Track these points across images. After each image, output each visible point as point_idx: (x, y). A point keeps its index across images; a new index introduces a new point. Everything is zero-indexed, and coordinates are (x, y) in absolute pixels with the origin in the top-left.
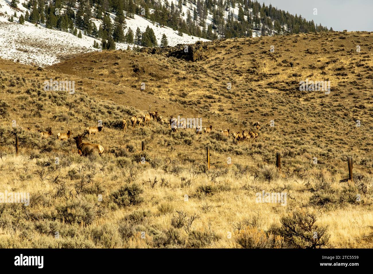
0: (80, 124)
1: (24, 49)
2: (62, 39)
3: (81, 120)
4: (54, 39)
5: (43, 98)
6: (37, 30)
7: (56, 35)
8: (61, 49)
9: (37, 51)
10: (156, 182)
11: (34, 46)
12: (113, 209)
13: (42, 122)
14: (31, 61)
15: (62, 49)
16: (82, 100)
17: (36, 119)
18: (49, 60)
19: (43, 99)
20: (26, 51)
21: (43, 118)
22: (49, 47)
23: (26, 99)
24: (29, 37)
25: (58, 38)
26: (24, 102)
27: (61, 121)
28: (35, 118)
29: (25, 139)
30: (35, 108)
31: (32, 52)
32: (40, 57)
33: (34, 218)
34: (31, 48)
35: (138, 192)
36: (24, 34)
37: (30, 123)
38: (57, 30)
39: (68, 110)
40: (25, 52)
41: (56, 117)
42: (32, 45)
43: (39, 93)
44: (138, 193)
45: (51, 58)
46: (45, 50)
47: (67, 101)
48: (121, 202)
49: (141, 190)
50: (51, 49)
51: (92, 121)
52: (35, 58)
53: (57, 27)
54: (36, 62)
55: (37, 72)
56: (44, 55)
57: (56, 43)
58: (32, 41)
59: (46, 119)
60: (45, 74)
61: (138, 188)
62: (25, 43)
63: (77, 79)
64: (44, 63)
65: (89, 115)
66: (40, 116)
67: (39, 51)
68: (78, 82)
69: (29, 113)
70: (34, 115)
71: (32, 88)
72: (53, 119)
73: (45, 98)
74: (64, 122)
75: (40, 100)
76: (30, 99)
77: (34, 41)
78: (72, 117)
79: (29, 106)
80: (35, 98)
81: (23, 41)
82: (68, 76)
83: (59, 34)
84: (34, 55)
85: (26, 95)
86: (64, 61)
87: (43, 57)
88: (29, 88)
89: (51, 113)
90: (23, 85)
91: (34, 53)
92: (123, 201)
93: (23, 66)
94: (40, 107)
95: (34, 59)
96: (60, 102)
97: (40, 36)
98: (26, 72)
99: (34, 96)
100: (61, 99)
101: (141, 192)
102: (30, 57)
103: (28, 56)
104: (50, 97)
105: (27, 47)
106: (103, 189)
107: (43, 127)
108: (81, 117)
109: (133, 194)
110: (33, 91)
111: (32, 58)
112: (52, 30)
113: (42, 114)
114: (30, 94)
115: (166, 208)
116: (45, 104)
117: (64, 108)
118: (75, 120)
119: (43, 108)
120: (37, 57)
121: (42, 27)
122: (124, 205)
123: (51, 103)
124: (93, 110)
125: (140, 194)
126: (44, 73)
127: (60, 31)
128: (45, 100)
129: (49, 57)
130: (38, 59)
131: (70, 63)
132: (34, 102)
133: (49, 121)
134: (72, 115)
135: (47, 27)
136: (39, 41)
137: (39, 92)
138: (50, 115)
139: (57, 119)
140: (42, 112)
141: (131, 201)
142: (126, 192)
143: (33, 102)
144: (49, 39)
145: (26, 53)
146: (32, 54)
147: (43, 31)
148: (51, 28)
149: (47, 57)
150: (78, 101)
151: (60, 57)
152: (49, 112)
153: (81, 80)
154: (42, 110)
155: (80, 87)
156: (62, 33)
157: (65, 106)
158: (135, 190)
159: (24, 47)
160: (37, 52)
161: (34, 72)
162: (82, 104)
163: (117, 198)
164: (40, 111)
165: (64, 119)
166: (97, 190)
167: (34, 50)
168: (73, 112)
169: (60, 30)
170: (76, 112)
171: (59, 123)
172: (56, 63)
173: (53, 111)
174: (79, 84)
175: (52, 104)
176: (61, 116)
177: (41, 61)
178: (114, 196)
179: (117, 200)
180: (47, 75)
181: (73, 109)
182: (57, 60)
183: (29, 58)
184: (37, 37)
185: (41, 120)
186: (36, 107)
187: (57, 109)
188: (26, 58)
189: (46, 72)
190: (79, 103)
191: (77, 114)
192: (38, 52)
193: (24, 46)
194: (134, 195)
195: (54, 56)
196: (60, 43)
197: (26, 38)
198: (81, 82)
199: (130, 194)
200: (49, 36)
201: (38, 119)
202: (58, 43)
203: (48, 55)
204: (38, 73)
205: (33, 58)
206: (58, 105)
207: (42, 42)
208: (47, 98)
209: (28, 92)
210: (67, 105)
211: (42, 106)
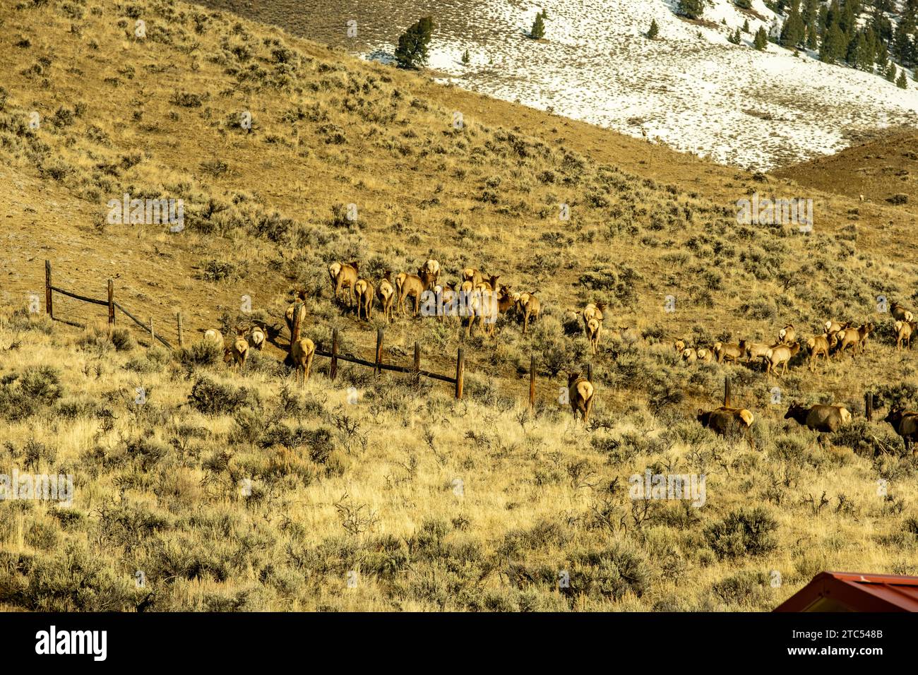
0: (803, 326)
1: (763, 111)
2: (856, 90)
3: (807, 318)
4: (836, 90)
5: (726, 260)
6: (796, 65)
7: (843, 80)
8: (854, 114)
9: (794, 118)
10: (824, 502)
11: (787, 106)
12: (705, 561)
13: (712, 319)
14: (777, 141)
15: (856, 115)
16: (821, 266)
17: (701, 310)
18: (822, 141)
19: (725, 263)
20: (767, 117)
21: (717, 309)
22: (826, 109)
23: (684, 261)
24: (777, 83)
25: (847, 87)
26: (678, 268)
27: (758, 319)
28: (698, 309)
29: (632, 367)
30: (702, 285)
31: (781, 119)
32: (802, 132)
33: (525, 575)
34: (781, 111)
35: (766, 526)
36: (764, 75)
37: (684, 320)
38: (846, 66)
39: (780, 291)
40: (765, 119)
41: (747, 307)
42: (783, 103)
43: (718, 249)
44: (766, 530)
45: (829, 136)
46: (813, 117)
47: (783, 268)
48: (726, 548)
49: (774, 523)
50: (830, 113)
51: (834, 319)
52: (789, 136)
53: (847, 60)
54: (791, 146)
55: (752, 184)
56: (810, 128)
57: (842, 99)
58: (783, 92)
59: (723, 311)
60: (771, 190)
61: (767, 517)
62: (765, 98)
63: (847, 203)
64: (809, 147)
65: (827, 305)
66: (710, 304)
67: (800, 117)
68: (849, 212)
69: (686, 295)
70: (697, 301)
71: (705, 234)
72: (741, 313)
73: (730, 261)
74: (766, 322)
75: (717, 263)
76: (693, 262)
77: (789, 92)
78: (786, 310)
79: (690, 277)
80: (706, 260)
81: (762, 93)
82: (826, 195)
83: (851, 76)
84: (786, 128)
85: (684, 251)
86: (857, 144)
87: (809, 133)
88: (696, 235)
89: (737, 298)
90: (684, 227)
91: (788, 123)
92: (729, 544)
93: (720, 169)
94: (714, 283)
95: (786, 138)
96: (764, 271)
97: (805, 81)
98: (724, 183)
99: (706, 254)
100: (769, 264)
101: (774, 526)
102: (778, 131)
103: (771, 130)
104: (743, 258)
105: (770, 108)
106: (698, 514)
107: (711, 332)
108: (807, 310)
109: (754, 531)
110: (706, 241)
111: (782, 134)
112: (834, 68)
113: (715, 300)
114: (697, 248)
115: (813, 566)
116: (728, 275)
117: (773, 286)
118: (793, 316)
119: (719, 285)
120: (793, 134)
121: (809, 59)
122: (732, 554)
123: (742, 271)
124: (842, 292)
125: (771, 531)
126: (767, 186)
127: (854, 70)
128: (730, 265)
129: (824, 133)
130: (795, 138)
131: (851, 158)
132: (702, 270)
133: (730, 316)
134: (786, 303)
135: (821, 58)
136: (801, 93)
137: (719, 244)
138: (736, 302)
139: (750, 312)
140: (715, 296)
141: (749, 547)
142: (741, 526)
143: (698, 269)
144: (826, 89)
145: (767, 122)
146: (781, 125)
147: (813, 70)
148: (831, 62)
149: (818, 132)
150: (811, 268)
151: (849, 134)
152: (733, 295)
153: (856, 206)
154: (717, 289)
155: (852, 223)
156: (859, 75)
157: (774, 280)
158: (760, 522)
159: (763, 107)
160: (794, 121)
161: (744, 185)
162: (821, 275)
163: (718, 537)
164: (711, 292)
165: (766, 314)
166: (684, 515)
167: (788, 116)
168: (790, 298)
169: (855, 67)
170: (800, 296)
171: (753, 322)
172: (838, 147)
173: (743, 292)
174: (851, 216)
175: (746, 274)
176: (760, 306)
177: (804, 142)
178: (714, 531)
179: (718, 542)
180: (774, 193)
181: (793, 289)
182: (841, 141)
183: (773, 135)
184: (795, 83)
185: (712, 313)
186: (704, 282)
187: (756, 287)
188: (767, 134)
189: (772, 186)
190: (812, 274)
191: (801, 301)
192: (797, 121)
193: (764, 105)
194: (758, 532)
195: (836, 130)
196: (851, 98)
197: (769, 85)
198: (855, 212)
199: (748, 529)
200: (825, 80)
201: (705, 310)
202: (847, 100)
203: (822, 128)
204: (752, 186)
205: (785, 135)
206: (758, 278)
207: (808, 97)
208: (736, 259)
209: (692, 244)
210: (781, 277)
211: (718, 281)
